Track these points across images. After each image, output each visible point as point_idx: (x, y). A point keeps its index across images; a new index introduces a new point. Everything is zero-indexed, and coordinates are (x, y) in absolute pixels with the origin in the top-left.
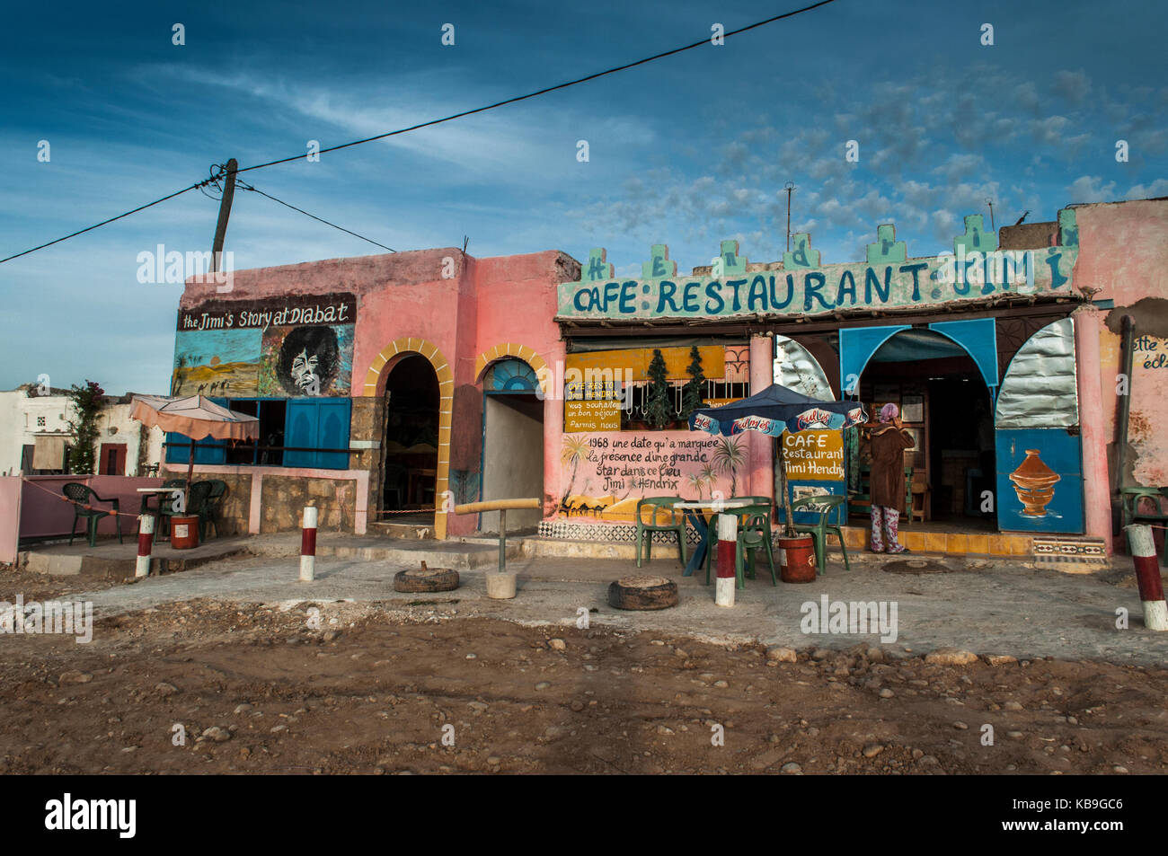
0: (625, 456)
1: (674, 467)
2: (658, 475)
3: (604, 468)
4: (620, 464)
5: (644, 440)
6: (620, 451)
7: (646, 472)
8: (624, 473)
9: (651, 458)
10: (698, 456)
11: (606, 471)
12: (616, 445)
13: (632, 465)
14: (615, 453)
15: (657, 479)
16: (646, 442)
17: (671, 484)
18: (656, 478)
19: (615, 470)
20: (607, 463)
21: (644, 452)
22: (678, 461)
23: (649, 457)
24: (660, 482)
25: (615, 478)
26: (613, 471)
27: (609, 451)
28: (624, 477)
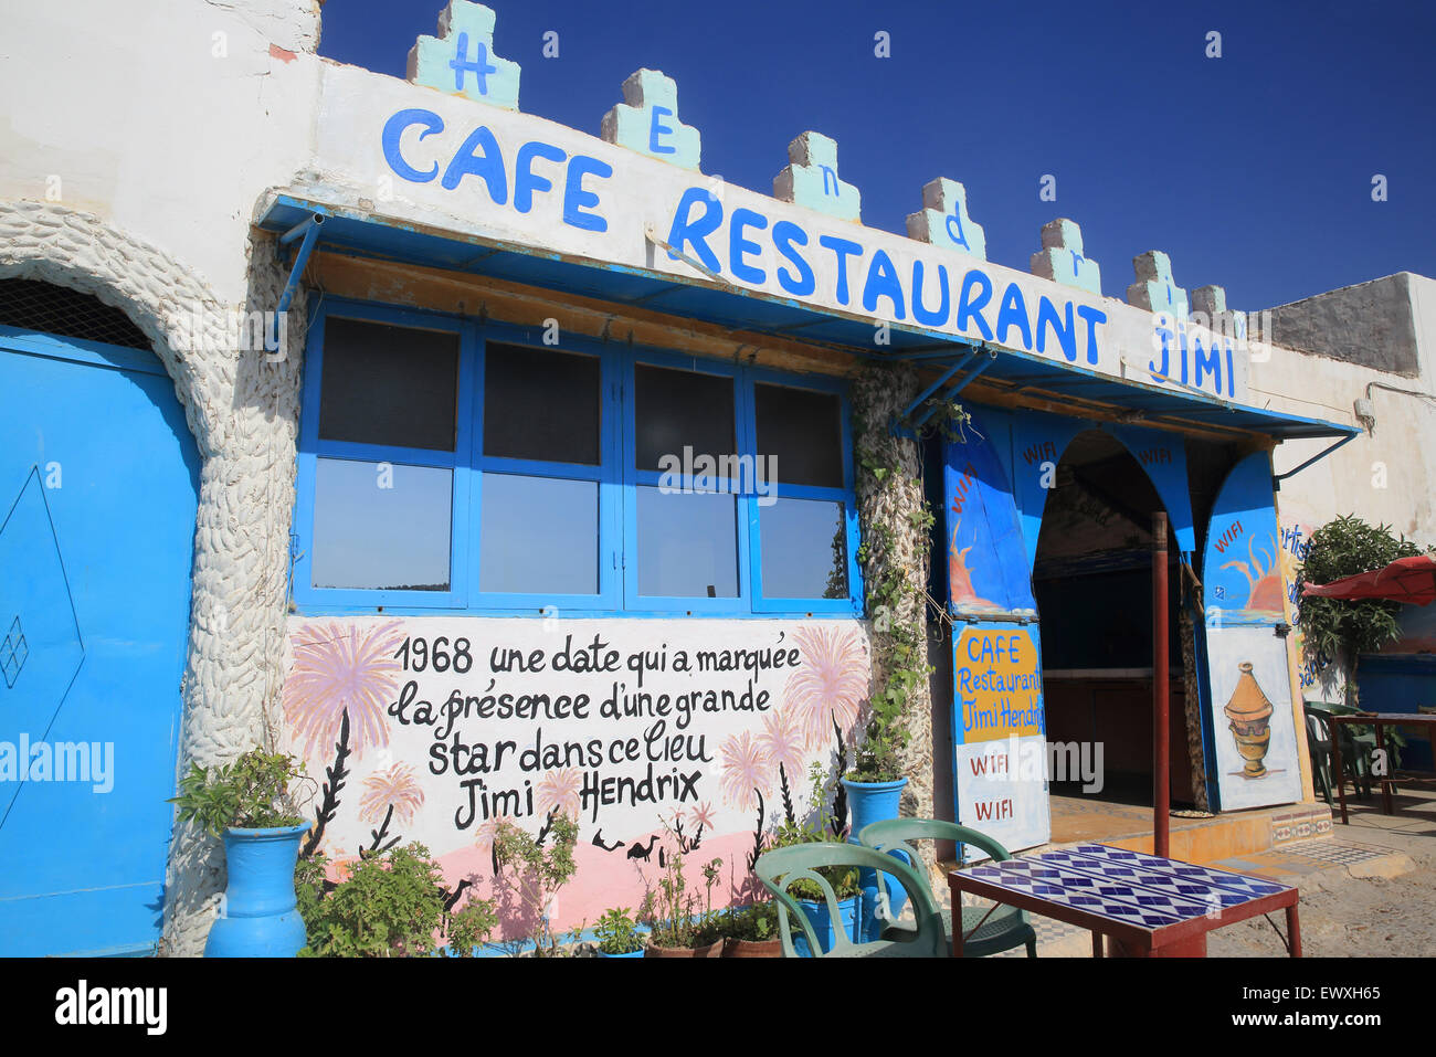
0: (535, 701)
1: (685, 733)
2: (644, 760)
3: (457, 748)
4: (520, 731)
5: (596, 646)
6: (517, 684)
7: (605, 753)
8: (530, 760)
9: (621, 708)
10: (750, 695)
11: (464, 759)
12: (502, 663)
13: (559, 732)
14: (497, 693)
15: (639, 775)
16: (602, 654)
17: (682, 785)
18: (636, 770)
19: (500, 748)
20: (472, 729)
21: (597, 686)
22: (698, 713)
23: (613, 703)
24: (648, 782)
25: (494, 782)
26: (491, 760)
27: (474, 684)
28: (533, 775)
